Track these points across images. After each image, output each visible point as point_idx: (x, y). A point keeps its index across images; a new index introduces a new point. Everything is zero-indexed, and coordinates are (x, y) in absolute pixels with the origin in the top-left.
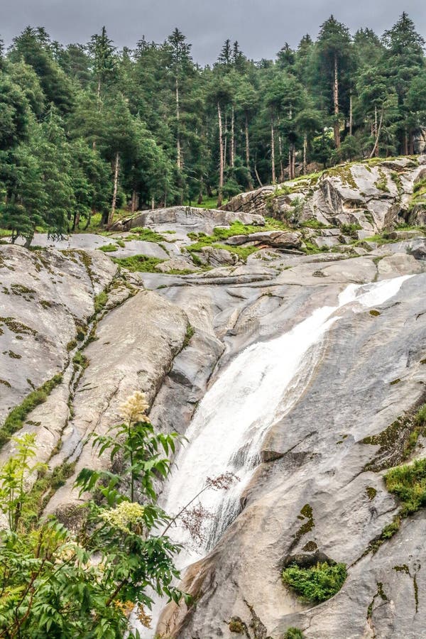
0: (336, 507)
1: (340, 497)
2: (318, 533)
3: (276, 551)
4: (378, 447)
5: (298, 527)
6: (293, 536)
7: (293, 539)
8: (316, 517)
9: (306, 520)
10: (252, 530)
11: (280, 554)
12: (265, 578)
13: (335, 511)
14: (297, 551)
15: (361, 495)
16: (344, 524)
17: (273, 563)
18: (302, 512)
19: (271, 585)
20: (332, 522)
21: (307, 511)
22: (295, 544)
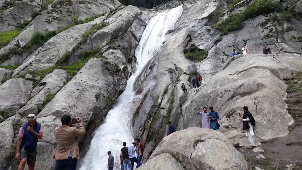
0: (198, 35)
1: (199, 32)
2: (194, 42)
3: (181, 47)
4: (207, 20)
5: (187, 40)
6: (186, 43)
7: (186, 44)
8: (192, 38)
9: (189, 38)
10: (170, 44)
11: (182, 48)
12: (178, 55)
13: (198, 36)
14: (188, 47)
15: (206, 31)
16: (203, 39)
17: (181, 51)
18: (187, 36)
19: (181, 57)
20: (198, 39)
21: (189, 36)
22: (187, 45)
